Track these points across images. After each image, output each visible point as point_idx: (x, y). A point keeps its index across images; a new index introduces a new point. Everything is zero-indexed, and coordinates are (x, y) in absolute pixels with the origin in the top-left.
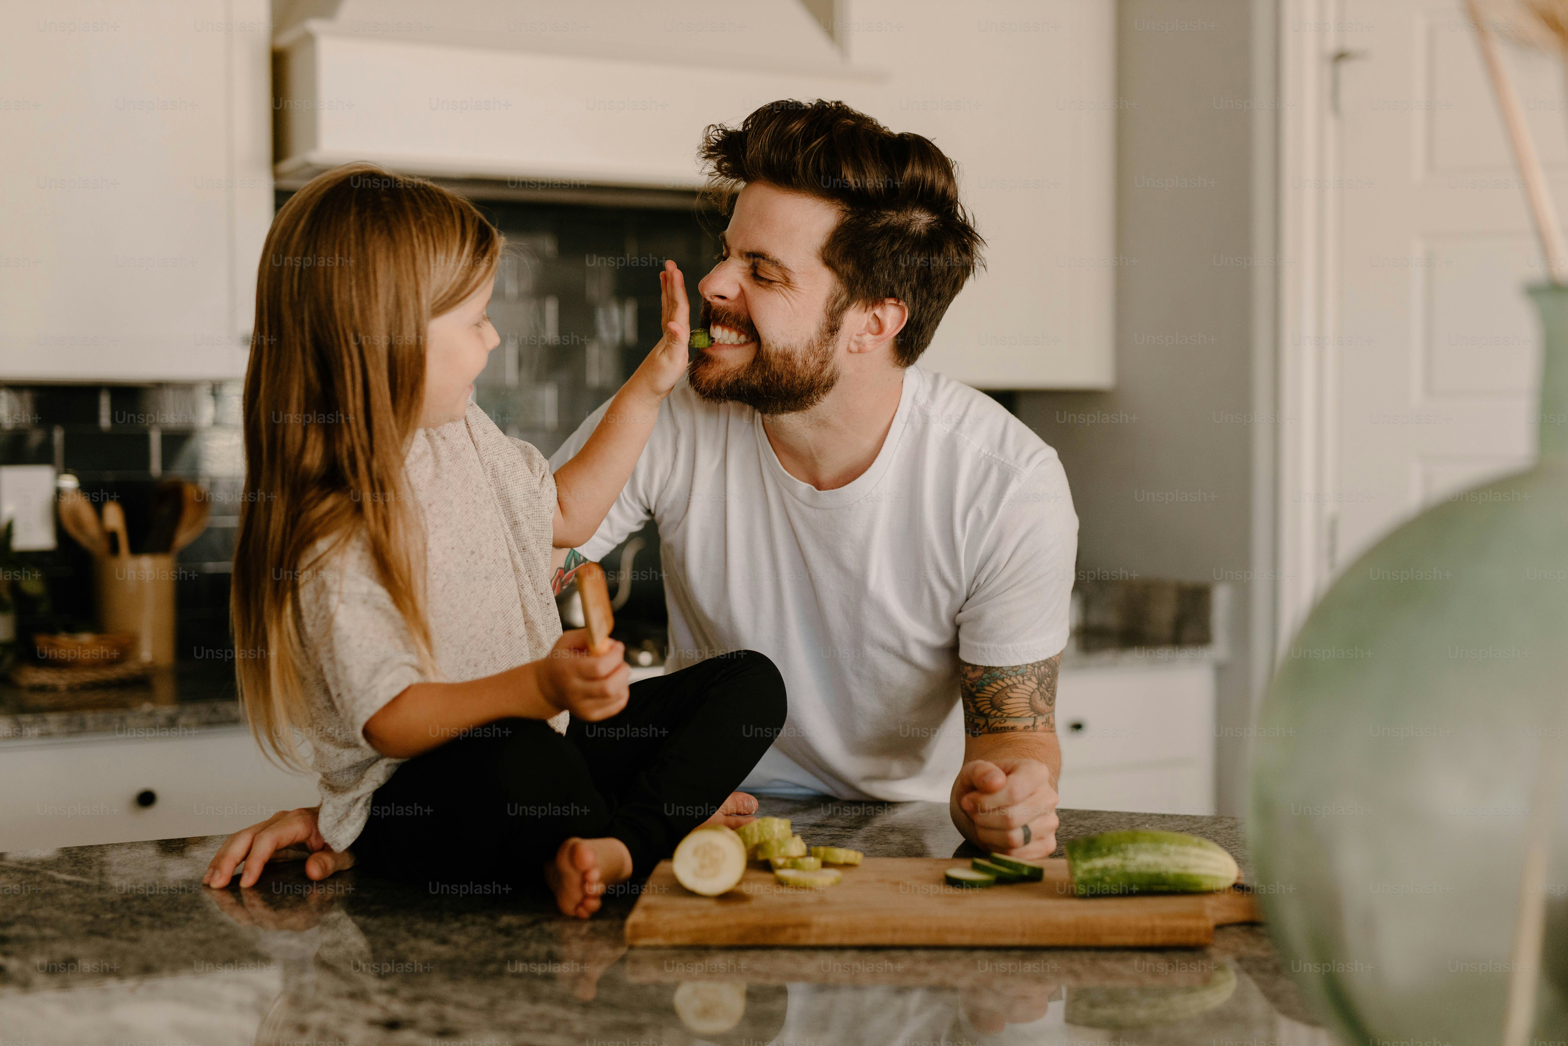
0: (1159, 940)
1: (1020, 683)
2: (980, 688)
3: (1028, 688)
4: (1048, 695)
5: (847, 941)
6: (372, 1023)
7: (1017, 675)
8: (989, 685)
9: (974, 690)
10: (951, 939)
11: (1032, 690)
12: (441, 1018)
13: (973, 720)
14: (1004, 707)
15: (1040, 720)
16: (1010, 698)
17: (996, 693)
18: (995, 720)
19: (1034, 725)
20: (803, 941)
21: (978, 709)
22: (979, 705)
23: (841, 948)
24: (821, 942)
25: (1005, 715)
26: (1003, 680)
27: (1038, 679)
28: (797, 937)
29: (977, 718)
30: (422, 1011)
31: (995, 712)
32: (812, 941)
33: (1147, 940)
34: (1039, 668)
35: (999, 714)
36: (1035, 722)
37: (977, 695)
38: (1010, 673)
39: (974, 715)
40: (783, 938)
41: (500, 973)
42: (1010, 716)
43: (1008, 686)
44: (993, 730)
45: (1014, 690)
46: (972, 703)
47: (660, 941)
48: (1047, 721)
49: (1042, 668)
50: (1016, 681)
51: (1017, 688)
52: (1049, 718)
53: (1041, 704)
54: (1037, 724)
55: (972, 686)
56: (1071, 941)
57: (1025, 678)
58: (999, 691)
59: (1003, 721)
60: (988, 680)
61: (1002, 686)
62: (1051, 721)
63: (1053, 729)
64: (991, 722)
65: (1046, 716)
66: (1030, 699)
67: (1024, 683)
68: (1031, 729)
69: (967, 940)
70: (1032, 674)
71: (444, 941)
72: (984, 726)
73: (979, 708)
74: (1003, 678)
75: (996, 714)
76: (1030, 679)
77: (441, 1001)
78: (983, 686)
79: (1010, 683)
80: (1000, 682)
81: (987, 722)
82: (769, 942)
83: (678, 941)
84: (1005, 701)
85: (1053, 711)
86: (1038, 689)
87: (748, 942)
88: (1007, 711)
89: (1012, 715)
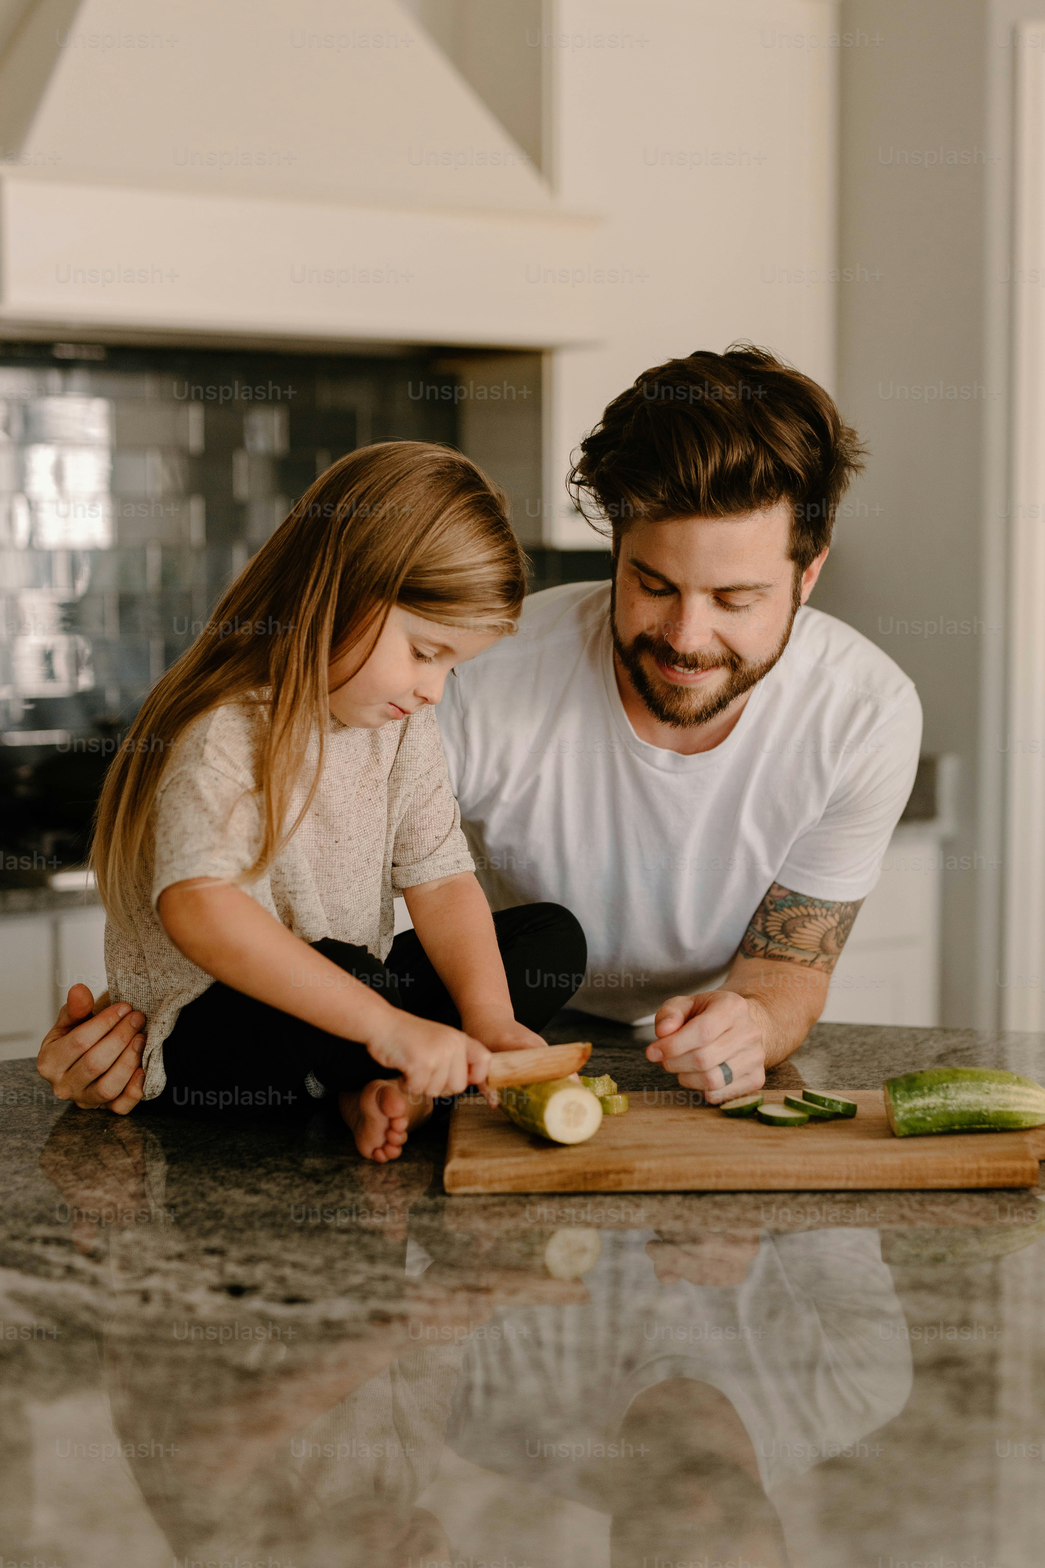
0: (984, 1182)
1: (822, 916)
2: (778, 907)
3: (827, 924)
4: (842, 936)
5: (670, 1186)
6: (215, 1289)
7: (822, 907)
8: (789, 907)
9: (771, 907)
10: (775, 1184)
11: (829, 927)
12: (282, 1280)
13: (754, 939)
14: (793, 935)
15: (823, 958)
16: (805, 927)
17: (792, 918)
18: (777, 945)
19: (813, 961)
20: (625, 1187)
21: (765, 928)
22: (768, 924)
23: (665, 1193)
24: (643, 1188)
25: (790, 944)
26: (806, 907)
27: (841, 918)
28: (619, 1183)
29: (759, 938)
30: (259, 1272)
31: (782, 936)
32: (635, 1187)
33: (973, 1182)
34: (846, 907)
35: (785, 940)
36: (816, 958)
37: (772, 913)
38: (816, 903)
39: (758, 935)
40: (604, 1185)
41: (323, 1228)
42: (795, 946)
43: (809, 915)
44: (770, 956)
45: (814, 921)
46: (763, 919)
47: (479, 1189)
48: (829, 962)
49: (849, 908)
50: (818, 912)
51: (817, 920)
52: (832, 959)
53: (831, 944)
54: (817, 961)
55: (771, 903)
56: (896, 1184)
57: (829, 913)
58: (797, 916)
59: (784, 949)
60: (790, 903)
61: (802, 913)
62: (833, 962)
63: (830, 971)
64: (771, 946)
65: (830, 956)
66: (824, 936)
67: (825, 918)
68: (808, 964)
69: (791, 1184)
70: (837, 912)
71: (255, 1191)
72: (762, 949)
73: (767, 927)
74: (807, 906)
75: (781, 939)
76: (833, 916)
77: (277, 1262)
78: (782, 906)
79: (812, 912)
80: (802, 909)
81: (767, 945)
82: (590, 1188)
83: (497, 1188)
84: (799, 929)
85: (838, 954)
86: (836, 928)
87: (569, 1189)
88: (794, 940)
89: (798, 946)
